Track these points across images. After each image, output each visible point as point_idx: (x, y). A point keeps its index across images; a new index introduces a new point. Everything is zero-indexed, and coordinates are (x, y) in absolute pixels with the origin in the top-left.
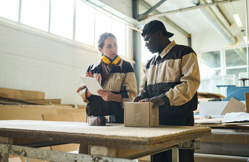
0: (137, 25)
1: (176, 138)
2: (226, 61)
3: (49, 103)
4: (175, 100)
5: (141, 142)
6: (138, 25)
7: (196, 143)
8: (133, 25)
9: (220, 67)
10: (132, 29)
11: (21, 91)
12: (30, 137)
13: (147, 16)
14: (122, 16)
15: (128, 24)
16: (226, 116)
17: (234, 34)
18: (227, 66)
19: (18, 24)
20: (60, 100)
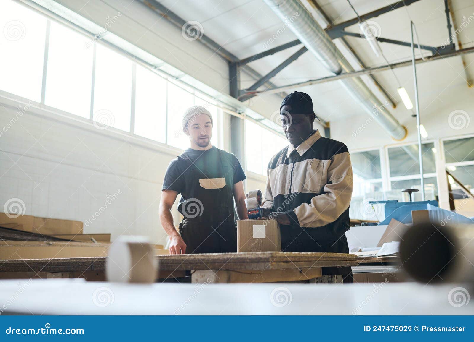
0: (238, 108)
1: (306, 260)
2: (390, 168)
3: (92, 240)
4: (306, 219)
5: (261, 258)
6: (240, 107)
7: (337, 278)
8: (231, 108)
9: (380, 177)
10: (229, 114)
11: (44, 219)
12: (99, 268)
13: (255, 93)
14: (213, 92)
15: (222, 105)
16: (383, 247)
17: (401, 122)
18: (391, 176)
19: (40, 107)
20: (110, 234)
